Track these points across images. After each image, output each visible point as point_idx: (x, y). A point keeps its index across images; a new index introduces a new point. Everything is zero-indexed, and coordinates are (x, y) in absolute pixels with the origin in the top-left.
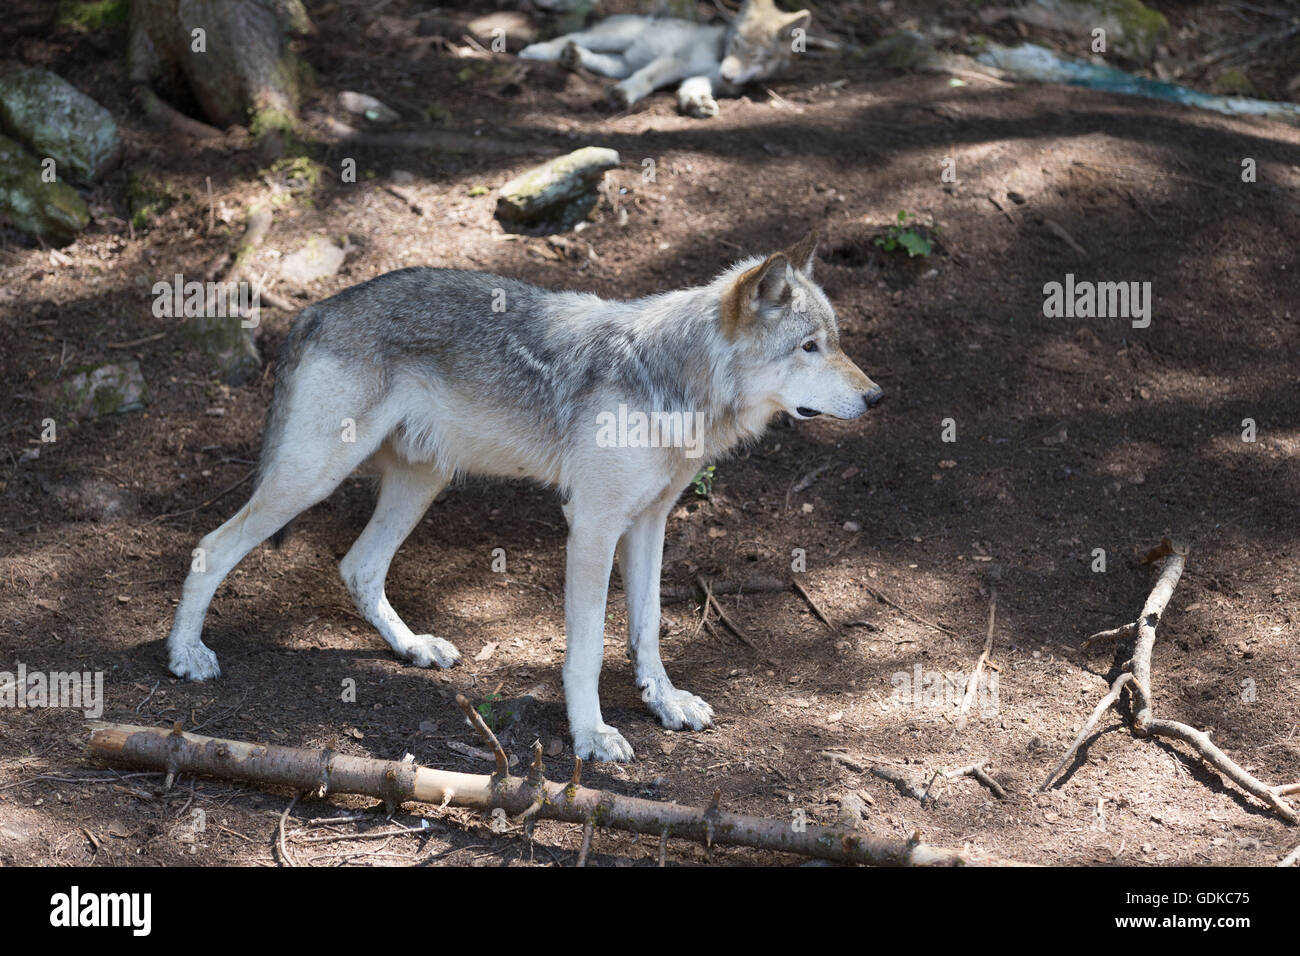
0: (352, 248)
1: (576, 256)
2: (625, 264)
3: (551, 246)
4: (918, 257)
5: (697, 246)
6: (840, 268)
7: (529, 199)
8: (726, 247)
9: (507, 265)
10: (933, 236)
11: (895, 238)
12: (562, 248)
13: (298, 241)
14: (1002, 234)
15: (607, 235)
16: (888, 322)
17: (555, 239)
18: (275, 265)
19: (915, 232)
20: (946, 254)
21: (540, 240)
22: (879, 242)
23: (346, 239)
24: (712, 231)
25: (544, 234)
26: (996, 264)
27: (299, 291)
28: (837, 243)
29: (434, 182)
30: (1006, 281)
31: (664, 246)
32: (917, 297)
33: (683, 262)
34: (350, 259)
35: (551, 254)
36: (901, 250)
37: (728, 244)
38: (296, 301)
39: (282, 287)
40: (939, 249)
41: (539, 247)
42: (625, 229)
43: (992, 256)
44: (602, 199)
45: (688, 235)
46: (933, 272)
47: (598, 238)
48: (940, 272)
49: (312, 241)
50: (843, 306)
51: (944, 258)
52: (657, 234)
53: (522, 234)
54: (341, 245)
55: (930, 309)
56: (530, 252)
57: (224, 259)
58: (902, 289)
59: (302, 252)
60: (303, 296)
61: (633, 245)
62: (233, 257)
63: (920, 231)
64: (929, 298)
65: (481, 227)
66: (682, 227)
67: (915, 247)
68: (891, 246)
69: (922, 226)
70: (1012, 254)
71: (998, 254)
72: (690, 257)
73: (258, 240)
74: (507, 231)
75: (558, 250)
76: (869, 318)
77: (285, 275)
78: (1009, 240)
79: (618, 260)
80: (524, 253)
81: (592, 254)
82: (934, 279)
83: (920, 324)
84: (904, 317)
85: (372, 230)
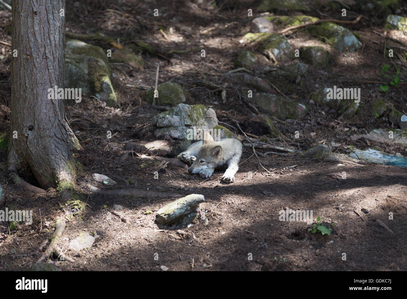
0: (98, 236)
1: (188, 238)
2: (207, 240)
3: (178, 233)
4: (326, 235)
5: (236, 233)
6: (294, 240)
7: (169, 215)
8: (248, 233)
9: (160, 242)
10: (332, 227)
11: (316, 228)
12: (182, 235)
13: (77, 234)
14: (360, 226)
15: (200, 229)
16: (314, 262)
17: (179, 231)
18: (67, 244)
19: (324, 225)
20: (337, 234)
21: (174, 232)
22: (309, 230)
23: (95, 233)
24: (242, 226)
25: (174, 229)
26: (357, 238)
27: (76, 254)
28: (294, 231)
29: (131, 209)
30: (361, 245)
31: (223, 233)
32: (325, 252)
33: (231, 239)
34: (97, 240)
35: (178, 237)
36: (319, 232)
37: (249, 231)
38: (75, 258)
39: (70, 252)
40: (334, 232)
41: (173, 234)
42: (207, 226)
43: (355, 235)
44: (198, 214)
45: (233, 228)
46: (332, 241)
47: (197, 230)
48: (334, 241)
49: (82, 234)
50: (296, 256)
51: (336, 236)
52: (220, 228)
53: (166, 229)
54: (93, 235)
55: (331, 256)
56: (169, 237)
57: (46, 242)
58: (319, 249)
59: (78, 238)
60: (78, 256)
61: (211, 233)
62: (50, 241)
63: (326, 225)
64: (330, 252)
65: (150, 227)
66: (231, 225)
67: (324, 231)
68: (315, 231)
69: (327, 223)
70: (364, 234)
71: (358, 234)
72: (234, 237)
73: (60, 233)
74: (160, 228)
75: (181, 235)
76: (306, 261)
77: (71, 247)
78: (363, 228)
79: (205, 239)
80: (167, 237)
81: (194, 237)
82: (332, 244)
83: (327, 263)
84: (320, 260)
85: (106, 229)
